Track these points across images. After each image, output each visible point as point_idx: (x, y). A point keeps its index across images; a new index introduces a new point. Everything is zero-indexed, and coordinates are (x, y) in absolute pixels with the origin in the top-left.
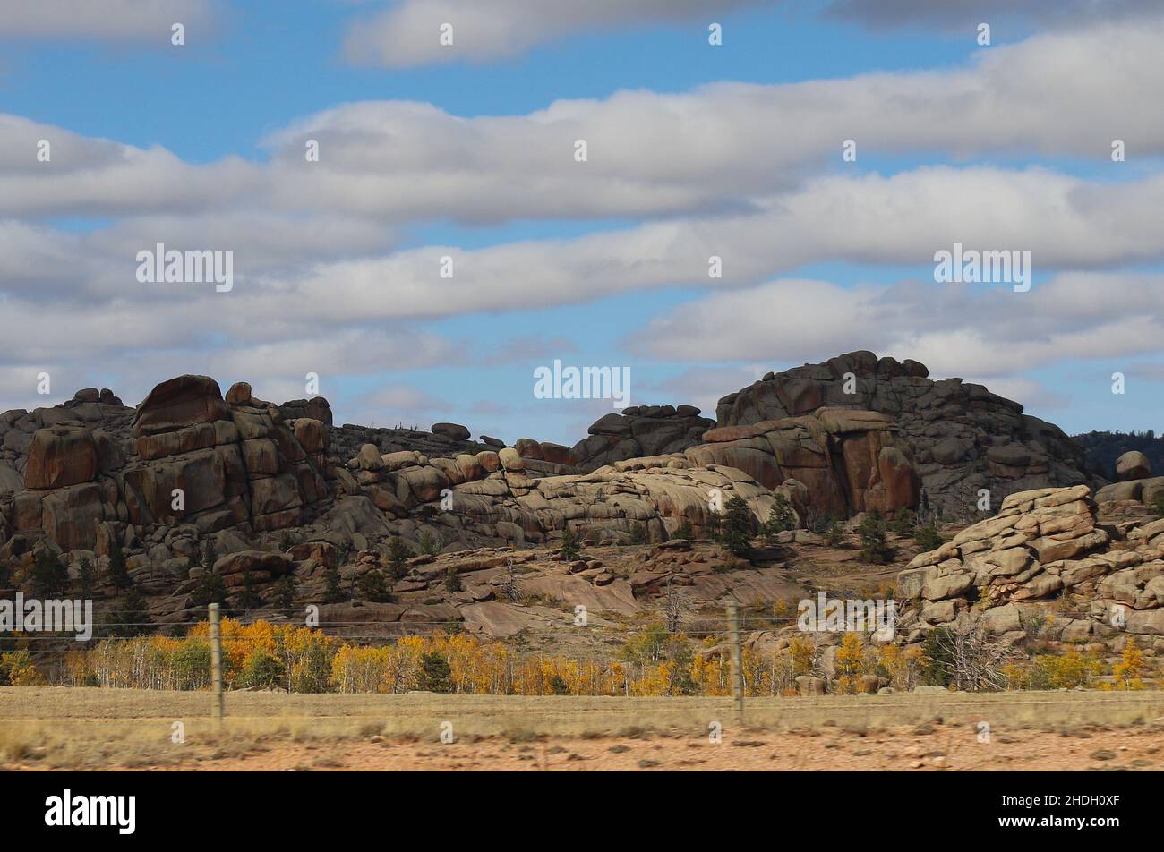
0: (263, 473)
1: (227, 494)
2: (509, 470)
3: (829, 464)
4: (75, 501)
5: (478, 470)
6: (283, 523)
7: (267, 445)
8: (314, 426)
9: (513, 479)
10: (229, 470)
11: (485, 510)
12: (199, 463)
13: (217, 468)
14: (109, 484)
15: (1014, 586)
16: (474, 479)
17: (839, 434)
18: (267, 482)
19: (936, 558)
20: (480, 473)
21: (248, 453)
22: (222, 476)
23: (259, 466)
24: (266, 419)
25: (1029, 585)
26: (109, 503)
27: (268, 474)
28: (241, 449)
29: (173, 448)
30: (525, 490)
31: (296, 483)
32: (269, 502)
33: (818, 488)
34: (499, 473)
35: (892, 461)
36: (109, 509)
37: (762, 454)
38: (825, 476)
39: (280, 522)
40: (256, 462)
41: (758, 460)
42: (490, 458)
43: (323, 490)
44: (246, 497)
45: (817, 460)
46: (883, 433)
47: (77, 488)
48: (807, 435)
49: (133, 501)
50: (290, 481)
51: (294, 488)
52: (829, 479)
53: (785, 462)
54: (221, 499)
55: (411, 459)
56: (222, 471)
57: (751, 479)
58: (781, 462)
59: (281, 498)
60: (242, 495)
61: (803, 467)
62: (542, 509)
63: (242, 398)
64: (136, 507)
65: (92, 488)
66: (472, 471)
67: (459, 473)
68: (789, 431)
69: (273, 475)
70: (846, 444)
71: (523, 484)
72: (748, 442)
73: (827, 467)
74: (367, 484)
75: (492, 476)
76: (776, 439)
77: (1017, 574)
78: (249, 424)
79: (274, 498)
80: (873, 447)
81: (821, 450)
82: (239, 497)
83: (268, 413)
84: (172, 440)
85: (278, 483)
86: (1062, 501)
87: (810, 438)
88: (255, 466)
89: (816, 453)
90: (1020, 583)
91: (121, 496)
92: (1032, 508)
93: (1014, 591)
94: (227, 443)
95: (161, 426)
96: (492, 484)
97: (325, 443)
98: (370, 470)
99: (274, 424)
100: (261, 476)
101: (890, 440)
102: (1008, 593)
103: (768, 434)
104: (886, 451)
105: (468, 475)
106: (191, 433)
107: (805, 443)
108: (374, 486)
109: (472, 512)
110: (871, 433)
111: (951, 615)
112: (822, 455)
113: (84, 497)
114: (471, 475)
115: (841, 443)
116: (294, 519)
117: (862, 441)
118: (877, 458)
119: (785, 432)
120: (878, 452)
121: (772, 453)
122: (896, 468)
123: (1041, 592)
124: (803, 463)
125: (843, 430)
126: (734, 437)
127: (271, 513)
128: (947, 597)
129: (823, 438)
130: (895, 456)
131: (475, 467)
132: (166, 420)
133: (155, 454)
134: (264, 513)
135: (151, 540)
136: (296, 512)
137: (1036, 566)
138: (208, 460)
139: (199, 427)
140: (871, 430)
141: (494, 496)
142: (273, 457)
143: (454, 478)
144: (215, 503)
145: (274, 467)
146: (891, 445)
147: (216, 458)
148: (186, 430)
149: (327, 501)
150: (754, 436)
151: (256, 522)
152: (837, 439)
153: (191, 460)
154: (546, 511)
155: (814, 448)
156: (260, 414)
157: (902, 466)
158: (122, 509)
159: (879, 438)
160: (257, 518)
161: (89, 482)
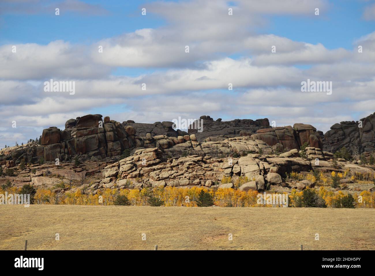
0: (110, 141)
1: (99, 146)
2: (192, 140)
3: (294, 139)
4: (51, 148)
5: (183, 140)
6: (116, 154)
7: (111, 133)
8: (131, 128)
9: (193, 143)
10: (100, 140)
11: (181, 151)
12: (91, 138)
13: (97, 139)
14: (63, 144)
15: (127, 174)
16: (182, 142)
17: (298, 131)
18: (111, 143)
19: (110, 166)
20: (184, 141)
21: (107, 135)
22: (98, 141)
23: (109, 139)
24: (114, 126)
25: (131, 174)
26: (63, 149)
27: (111, 141)
28: (105, 134)
29: (85, 134)
30: (196, 146)
31: (120, 144)
32: (111, 148)
33: (290, 146)
34: (189, 141)
35: (313, 138)
36: (62, 150)
37: (272, 136)
38: (293, 142)
39: (114, 154)
40: (108, 138)
41: (271, 138)
42: (187, 137)
43: (131, 146)
44: (105, 147)
45: (290, 138)
46: (311, 131)
47: (53, 145)
48: (287, 131)
49: (70, 148)
50: (118, 143)
51: (119, 145)
52: (294, 143)
53: (280, 138)
54: (97, 148)
55: (163, 137)
56: (98, 140)
57: (264, 143)
58: (279, 139)
59: (115, 148)
60: (104, 147)
61: (286, 140)
62: (199, 151)
63: (107, 121)
64: (70, 150)
65: (58, 145)
66: (181, 141)
67: (178, 141)
68: (282, 130)
69: (113, 141)
70: (300, 134)
71: (195, 144)
72: (268, 133)
73: (293, 140)
74: (147, 144)
75: (187, 142)
76: (277, 132)
77: (127, 171)
78: (107, 128)
79: (113, 147)
80: (308, 135)
81: (291, 135)
82: (103, 147)
83: (115, 125)
84: (85, 132)
85: (114, 143)
86: (148, 152)
87: (288, 132)
88: (108, 139)
89: (289, 136)
90: (128, 173)
91: (66, 146)
92: (141, 153)
93: (127, 175)
94: (101, 133)
95: (83, 128)
96: (187, 144)
97: (134, 133)
98: (148, 140)
99: (116, 128)
100: (110, 142)
101: (313, 133)
102: (126, 176)
103: (275, 131)
104: (311, 136)
105: (180, 142)
106: (90, 130)
107: (286, 133)
108: (149, 144)
109: (177, 151)
110: (307, 131)
111: (109, 182)
112: (292, 137)
113: (55, 147)
114: (181, 142)
115: (299, 133)
116: (118, 153)
117: (305, 133)
118: (309, 138)
119: (281, 130)
120: (309, 136)
121: (276, 136)
122: (314, 140)
123: (134, 176)
124: (286, 139)
125: (299, 130)
126: (265, 131)
127: (112, 152)
128: (109, 177)
129: (292, 132)
130: (313, 137)
131: (182, 139)
132: (83, 127)
133: (80, 136)
134: (110, 152)
135: (73, 159)
136: (119, 151)
137: (134, 169)
138: (94, 137)
139: (93, 128)
140: (307, 130)
141: (186, 147)
142: (112, 136)
143: (176, 142)
144: (95, 149)
145: (113, 139)
146: (313, 134)
147: (96, 137)
148: (89, 129)
149: (132, 148)
150: (271, 131)
151: (108, 154)
152: (297, 132)
153: (89, 137)
154: (200, 151)
155: (289, 135)
156: (112, 125)
157: (316, 140)
158: (66, 150)
159: (310, 132)
160: (108, 153)
161: (58, 143)
